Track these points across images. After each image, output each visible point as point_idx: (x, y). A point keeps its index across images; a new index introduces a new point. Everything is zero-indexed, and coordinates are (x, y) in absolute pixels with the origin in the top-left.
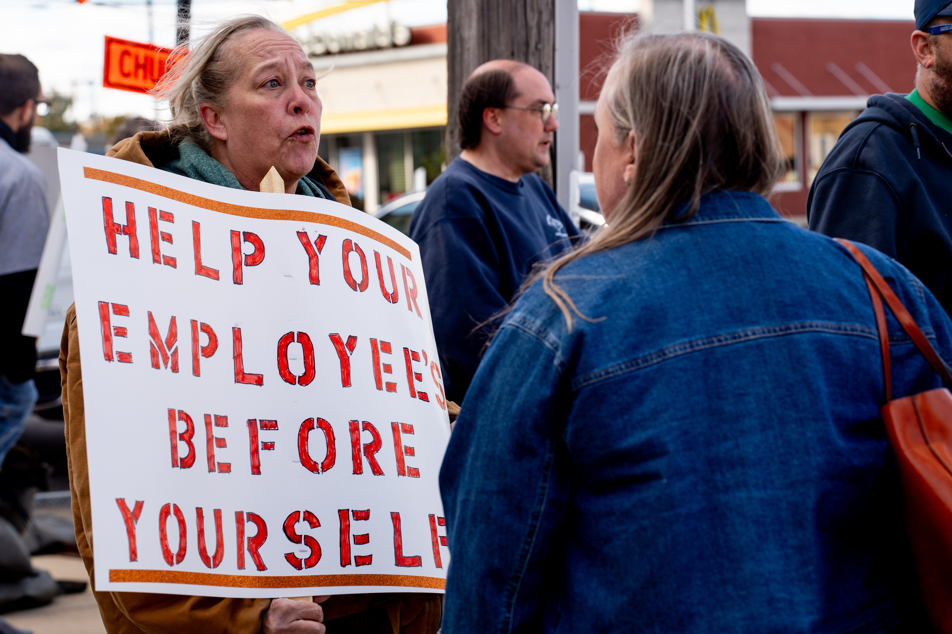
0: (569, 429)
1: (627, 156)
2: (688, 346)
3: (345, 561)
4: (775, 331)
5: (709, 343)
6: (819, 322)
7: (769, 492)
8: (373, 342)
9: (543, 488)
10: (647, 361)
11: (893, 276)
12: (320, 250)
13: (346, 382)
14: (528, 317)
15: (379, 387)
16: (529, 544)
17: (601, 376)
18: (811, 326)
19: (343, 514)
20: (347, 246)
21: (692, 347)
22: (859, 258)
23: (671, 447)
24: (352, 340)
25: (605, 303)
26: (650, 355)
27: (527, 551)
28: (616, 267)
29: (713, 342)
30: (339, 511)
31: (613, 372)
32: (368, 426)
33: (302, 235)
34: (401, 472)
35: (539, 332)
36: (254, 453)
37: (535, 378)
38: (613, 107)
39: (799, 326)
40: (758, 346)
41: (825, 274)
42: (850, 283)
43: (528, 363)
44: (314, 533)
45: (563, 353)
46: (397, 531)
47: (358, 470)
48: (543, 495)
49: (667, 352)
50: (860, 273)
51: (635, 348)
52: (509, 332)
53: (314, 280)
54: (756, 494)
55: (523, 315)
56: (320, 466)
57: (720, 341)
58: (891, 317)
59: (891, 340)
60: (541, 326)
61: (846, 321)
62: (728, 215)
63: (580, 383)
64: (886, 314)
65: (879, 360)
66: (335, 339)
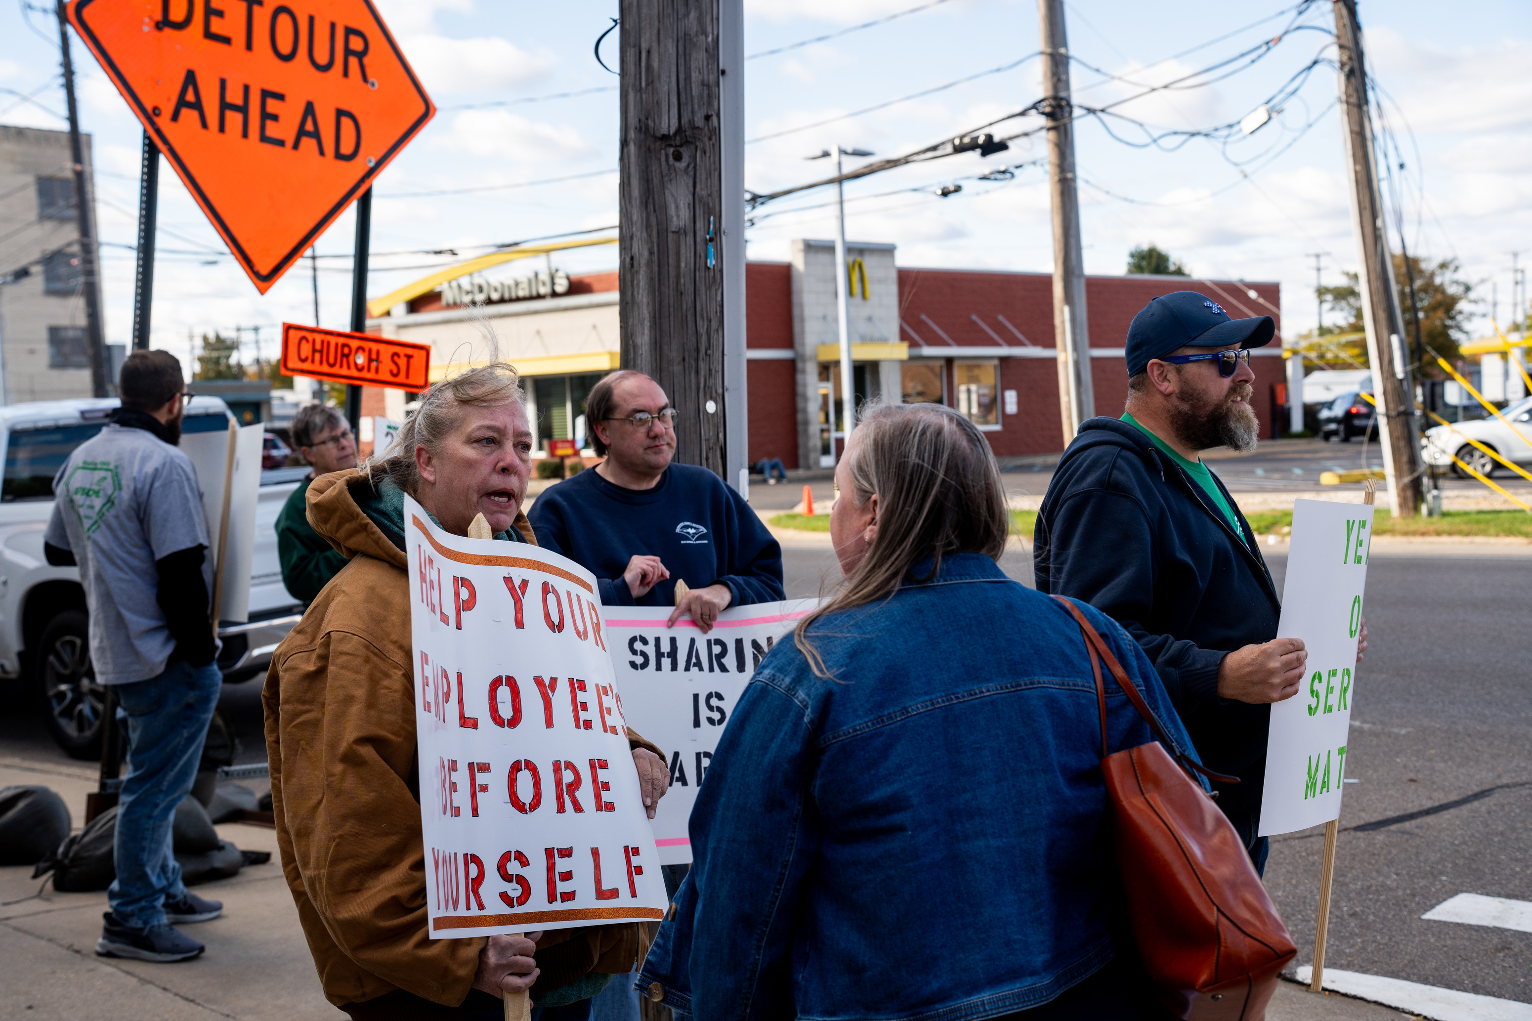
0: (818, 783)
1: (868, 517)
2: (929, 703)
3: (552, 898)
4: (1007, 688)
5: (948, 700)
6: (1046, 678)
7: (1005, 840)
8: (571, 681)
9: (793, 839)
10: (891, 718)
11: (1107, 632)
12: (523, 594)
13: (549, 723)
14: (778, 674)
15: (578, 726)
16: (778, 890)
17: (849, 733)
18: (1039, 683)
19: (549, 853)
20: (546, 589)
21: (933, 704)
22: (1076, 614)
23: (915, 801)
24: (554, 680)
25: (851, 662)
26: (894, 712)
27: (777, 897)
28: (860, 628)
29: (952, 699)
30: (546, 849)
31: (860, 729)
32: (569, 765)
33: (508, 580)
34: (599, 808)
35: (788, 689)
36: (474, 795)
37: (786, 734)
38: (856, 471)
39: (1028, 682)
40: (992, 702)
41: (1048, 632)
42: (1071, 641)
43: (779, 720)
44: (524, 872)
45: (813, 711)
46: (597, 866)
47: (561, 809)
48: (792, 845)
49: (910, 710)
50: (1079, 630)
51: (880, 706)
52: (759, 688)
53: (520, 624)
54: (992, 842)
55: (773, 672)
56: (528, 806)
57: (958, 698)
58: (1106, 671)
59: (1106, 692)
60: (791, 684)
61: (1068, 677)
62: (961, 576)
63: (829, 740)
64: (1102, 668)
65: (1097, 712)
66: (539, 681)
